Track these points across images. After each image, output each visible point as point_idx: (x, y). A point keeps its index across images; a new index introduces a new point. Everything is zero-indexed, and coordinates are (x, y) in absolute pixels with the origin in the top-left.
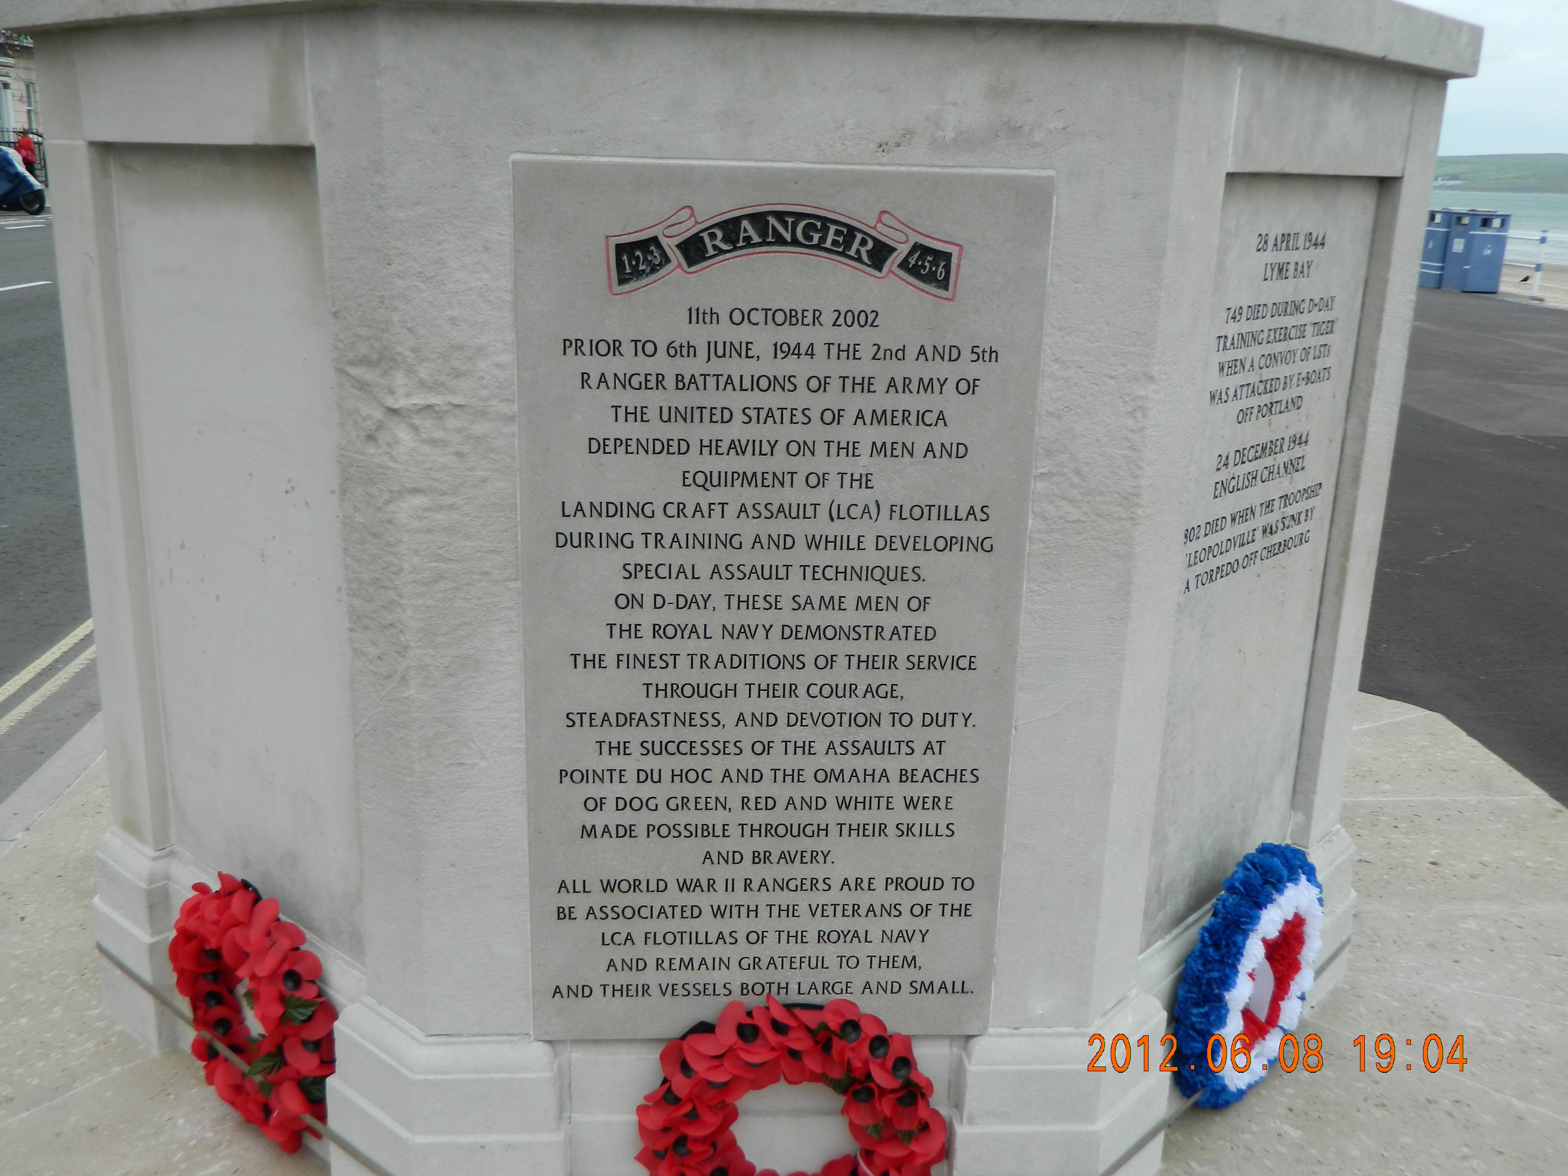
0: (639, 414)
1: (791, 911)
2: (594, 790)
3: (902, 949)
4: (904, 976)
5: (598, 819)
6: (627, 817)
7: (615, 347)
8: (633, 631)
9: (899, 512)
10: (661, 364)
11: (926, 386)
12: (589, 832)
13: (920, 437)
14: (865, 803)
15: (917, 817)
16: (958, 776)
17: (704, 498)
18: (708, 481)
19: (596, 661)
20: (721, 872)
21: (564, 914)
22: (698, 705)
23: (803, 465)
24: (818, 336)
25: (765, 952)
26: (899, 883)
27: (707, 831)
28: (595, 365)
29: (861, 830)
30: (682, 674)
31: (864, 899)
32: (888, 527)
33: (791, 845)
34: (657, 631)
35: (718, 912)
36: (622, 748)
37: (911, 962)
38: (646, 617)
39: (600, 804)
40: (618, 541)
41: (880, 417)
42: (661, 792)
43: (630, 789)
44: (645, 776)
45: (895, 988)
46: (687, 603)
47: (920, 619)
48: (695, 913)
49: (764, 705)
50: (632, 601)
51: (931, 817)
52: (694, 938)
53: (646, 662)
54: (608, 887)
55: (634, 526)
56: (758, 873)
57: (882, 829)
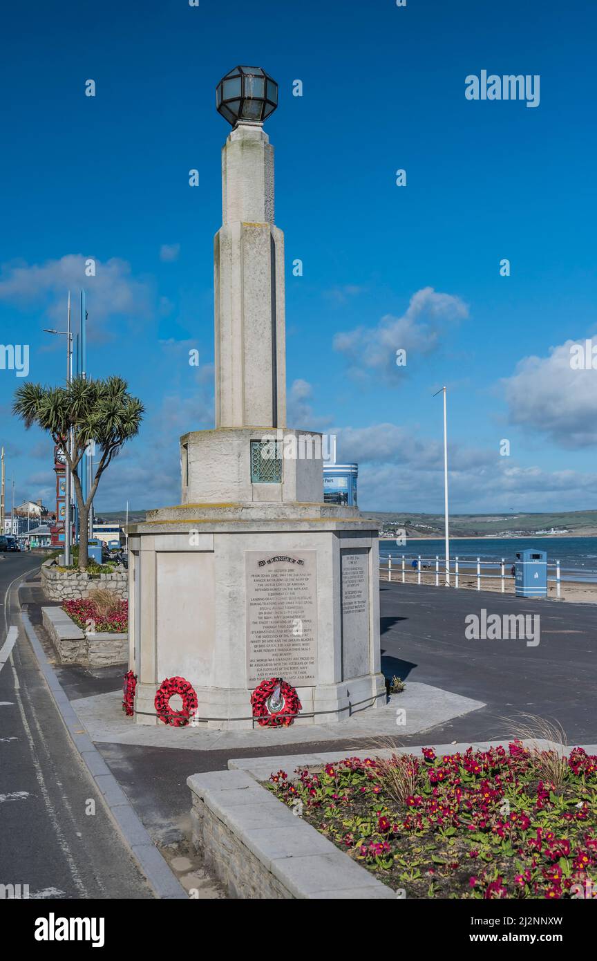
0: (262, 585)
1: (285, 664)
2: (256, 644)
3: (304, 670)
4: (304, 675)
5: (256, 649)
6: (261, 648)
7: (259, 576)
8: (261, 618)
9: (299, 598)
10: (266, 578)
11: (301, 579)
12: (255, 651)
13: (301, 587)
14: (297, 645)
15: (304, 647)
16: (310, 640)
17: (271, 597)
18: (272, 594)
19: (256, 623)
20: (275, 657)
21: (251, 666)
22: (272, 629)
23: (285, 591)
24: (287, 573)
25: (282, 671)
26: (303, 659)
27: (273, 650)
28: (256, 578)
29: (296, 649)
30: (269, 624)
31: (297, 661)
32: (297, 600)
33: (285, 652)
34: (265, 618)
35: (275, 665)
36: (260, 637)
37: (305, 673)
38: (263, 616)
39: (256, 646)
40: (259, 604)
41: (295, 584)
42: (266, 644)
43: (261, 644)
44: (263, 641)
45: (303, 677)
46: (269, 613)
47: (303, 614)
48: (271, 665)
49: (281, 629)
50: (261, 613)
51: (307, 647)
52: (271, 669)
53: (263, 623)
54: (258, 661)
55: (262, 602)
56: (280, 657)
57: (299, 649)
